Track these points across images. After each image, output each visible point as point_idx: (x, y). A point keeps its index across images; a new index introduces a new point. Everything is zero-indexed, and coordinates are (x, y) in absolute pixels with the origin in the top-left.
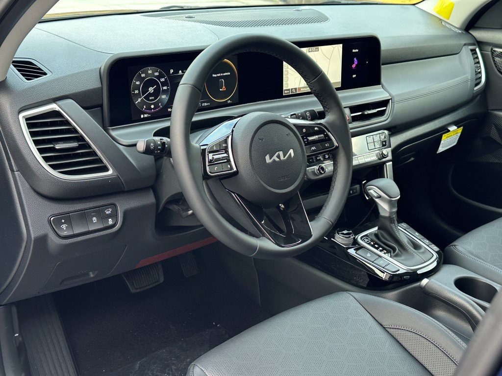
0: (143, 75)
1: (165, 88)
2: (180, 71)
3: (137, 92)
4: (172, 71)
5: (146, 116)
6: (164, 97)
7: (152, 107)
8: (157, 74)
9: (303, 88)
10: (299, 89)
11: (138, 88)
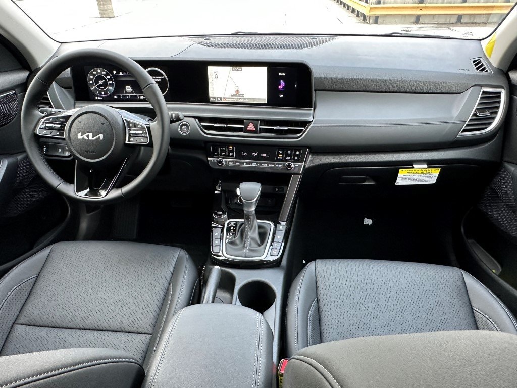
0: (95, 73)
1: (111, 82)
2: (121, 73)
3: (91, 82)
4: (114, 72)
5: (99, 98)
6: (110, 88)
7: (103, 93)
8: (104, 73)
9: (228, 98)
10: (225, 98)
11: (92, 80)
